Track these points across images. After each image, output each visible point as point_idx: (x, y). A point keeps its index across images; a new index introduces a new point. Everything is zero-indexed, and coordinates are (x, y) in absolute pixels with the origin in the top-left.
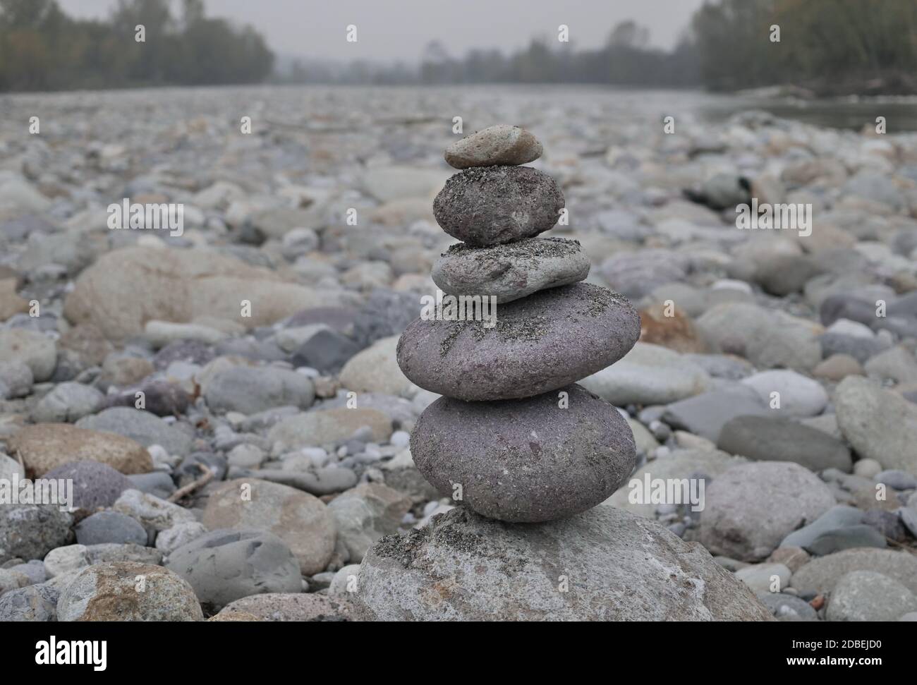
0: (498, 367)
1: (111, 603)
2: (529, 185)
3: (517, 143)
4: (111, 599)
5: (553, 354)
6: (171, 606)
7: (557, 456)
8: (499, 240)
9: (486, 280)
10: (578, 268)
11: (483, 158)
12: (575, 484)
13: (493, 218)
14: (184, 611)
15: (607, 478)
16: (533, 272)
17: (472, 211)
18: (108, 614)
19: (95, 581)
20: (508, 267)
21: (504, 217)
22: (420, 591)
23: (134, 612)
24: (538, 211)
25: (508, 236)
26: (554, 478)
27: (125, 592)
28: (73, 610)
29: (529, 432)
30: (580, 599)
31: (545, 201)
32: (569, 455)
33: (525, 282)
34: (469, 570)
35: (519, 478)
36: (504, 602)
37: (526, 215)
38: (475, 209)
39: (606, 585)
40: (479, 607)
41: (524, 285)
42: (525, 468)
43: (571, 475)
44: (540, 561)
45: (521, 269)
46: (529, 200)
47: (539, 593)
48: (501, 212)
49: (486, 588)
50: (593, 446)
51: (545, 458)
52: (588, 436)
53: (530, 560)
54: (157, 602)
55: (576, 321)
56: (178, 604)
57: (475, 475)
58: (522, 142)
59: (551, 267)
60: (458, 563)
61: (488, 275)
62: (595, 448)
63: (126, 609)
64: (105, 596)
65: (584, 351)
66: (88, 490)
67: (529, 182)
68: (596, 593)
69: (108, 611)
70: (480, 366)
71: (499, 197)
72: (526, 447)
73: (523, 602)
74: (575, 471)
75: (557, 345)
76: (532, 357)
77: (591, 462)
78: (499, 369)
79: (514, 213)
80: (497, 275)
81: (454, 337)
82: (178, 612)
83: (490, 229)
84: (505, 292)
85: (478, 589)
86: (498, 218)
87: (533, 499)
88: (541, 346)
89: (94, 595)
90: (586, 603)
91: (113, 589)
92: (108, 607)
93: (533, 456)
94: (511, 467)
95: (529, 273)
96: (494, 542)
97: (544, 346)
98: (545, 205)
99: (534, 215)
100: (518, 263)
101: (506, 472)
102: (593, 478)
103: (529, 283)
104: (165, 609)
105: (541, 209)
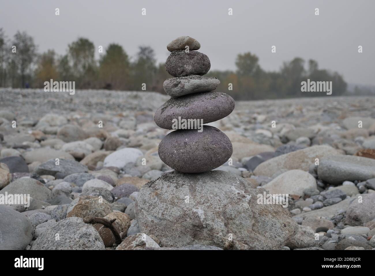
0: (174, 116)
1: (81, 207)
2: (192, 56)
3: (187, 41)
4: (81, 206)
5: (191, 111)
6: (98, 208)
7: (192, 147)
8: (182, 75)
9: (172, 87)
10: (207, 84)
11: (177, 47)
12: (199, 157)
13: (178, 67)
14: (103, 210)
15: (212, 156)
16: (187, 84)
17: (172, 65)
18: (79, 210)
19: (78, 200)
20: (180, 82)
21: (182, 67)
22: (150, 194)
23: (87, 210)
24: (195, 65)
25: (184, 74)
26: (191, 154)
27: (85, 203)
28: (70, 209)
29: (185, 139)
30: (197, 196)
31: (198, 61)
32: (197, 146)
33: (184, 87)
34: (165, 186)
35: (179, 154)
36: (172, 196)
37: (190, 66)
38: (172, 64)
39: (208, 193)
40: (164, 198)
41: (183, 88)
42: (181, 150)
43: (197, 153)
44: (189, 185)
45: (183, 83)
46: (192, 61)
47: (184, 194)
48: (180, 65)
49: (168, 192)
50: (206, 144)
51: (188, 147)
52: (205, 141)
53: (186, 184)
54: (94, 207)
55: (203, 101)
56: (101, 208)
57: (167, 153)
58: (189, 41)
59: (194, 83)
60: (163, 185)
61: (173, 85)
62: (207, 145)
63: (85, 209)
64: (79, 205)
65: (203, 110)
66: (124, 192)
67: (192, 55)
68: (203, 195)
69: (79, 209)
70: (169, 116)
71: (180, 60)
72: (183, 144)
73: (178, 196)
74: (198, 152)
75: (193, 108)
76: (184, 112)
77: (205, 150)
78: (174, 117)
79: (185, 65)
80: (176, 85)
81: (166, 108)
82: (101, 211)
83: (178, 71)
84: (178, 91)
85: (166, 192)
86: (180, 67)
87: (184, 161)
88: (188, 108)
89: (76, 204)
90: (199, 197)
91: (82, 202)
92: (79, 208)
93: (184, 146)
94: (177, 150)
95: (185, 84)
96: (177, 179)
97: (189, 108)
98: (198, 63)
99: (193, 66)
100: (183, 81)
101: (175, 152)
102: (206, 155)
103: (185, 87)
104: (96, 209)
105: (196, 64)
